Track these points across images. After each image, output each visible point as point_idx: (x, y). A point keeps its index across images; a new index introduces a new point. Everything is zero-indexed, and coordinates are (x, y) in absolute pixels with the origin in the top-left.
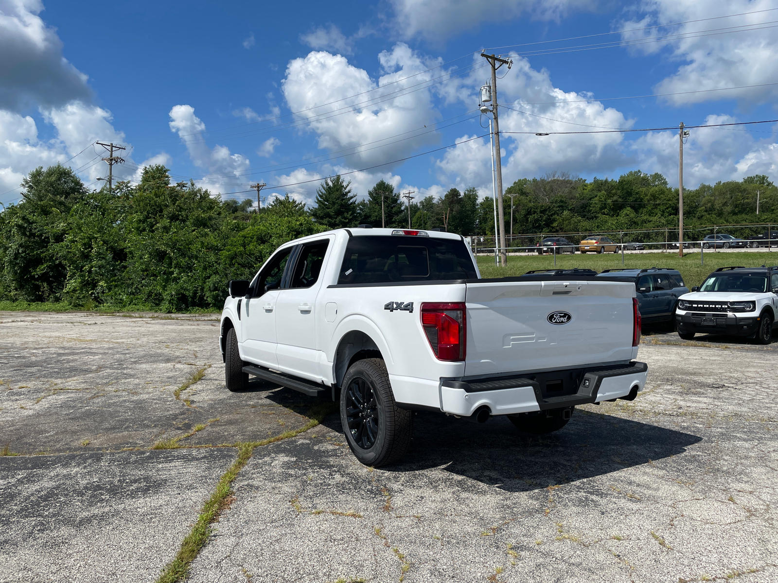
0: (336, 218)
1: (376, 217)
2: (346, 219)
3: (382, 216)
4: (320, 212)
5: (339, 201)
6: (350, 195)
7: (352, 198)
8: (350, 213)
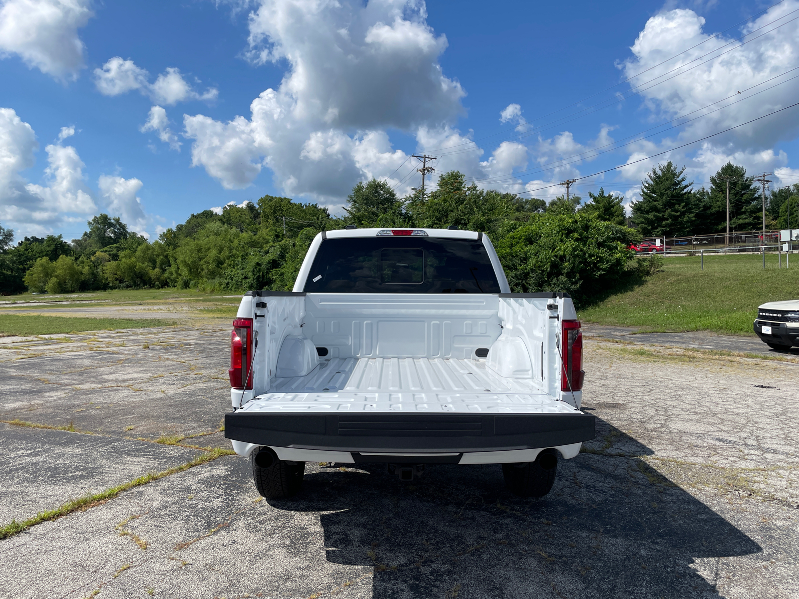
0: (665, 212)
1: (719, 207)
2: (677, 211)
3: (726, 206)
4: (645, 206)
5: (669, 192)
6: (684, 184)
7: (686, 187)
8: (683, 204)
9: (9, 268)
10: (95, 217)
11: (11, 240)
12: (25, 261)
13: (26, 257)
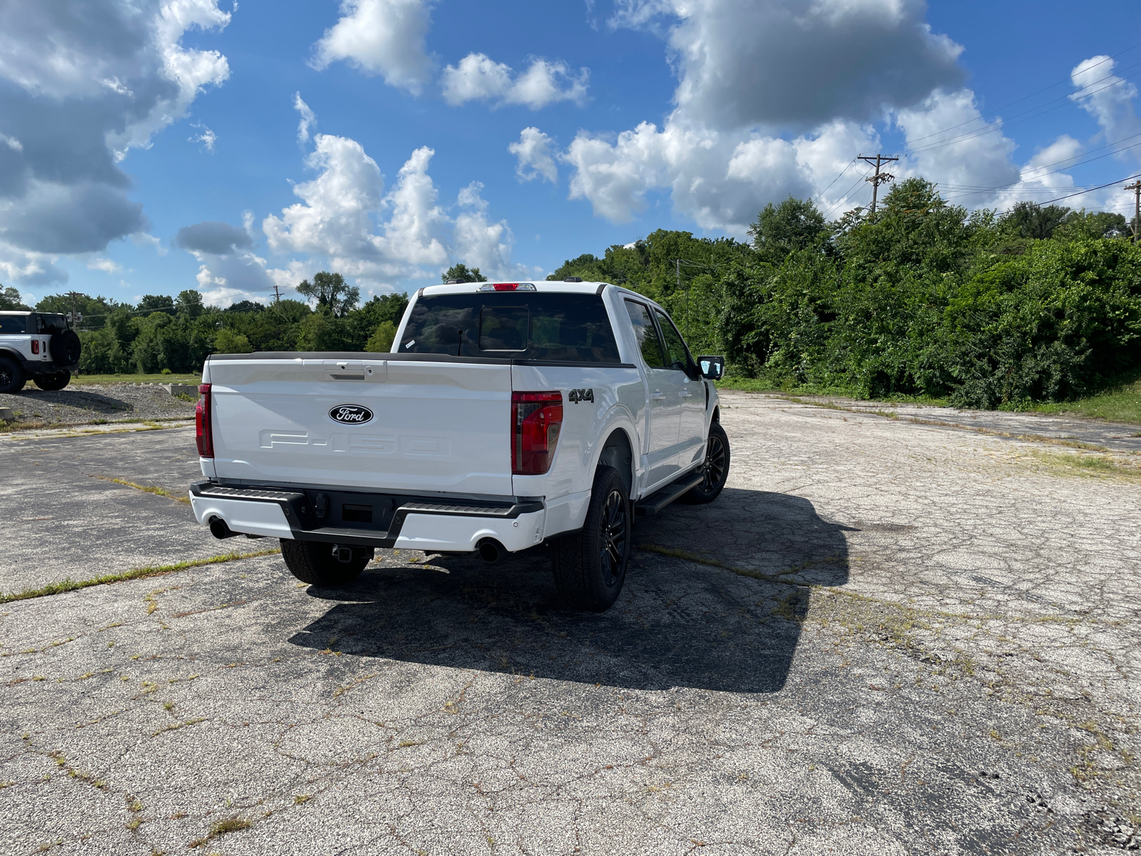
9: (349, 335)
10: (451, 268)
11: (357, 300)
12: (367, 326)
13: (368, 321)
